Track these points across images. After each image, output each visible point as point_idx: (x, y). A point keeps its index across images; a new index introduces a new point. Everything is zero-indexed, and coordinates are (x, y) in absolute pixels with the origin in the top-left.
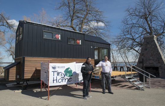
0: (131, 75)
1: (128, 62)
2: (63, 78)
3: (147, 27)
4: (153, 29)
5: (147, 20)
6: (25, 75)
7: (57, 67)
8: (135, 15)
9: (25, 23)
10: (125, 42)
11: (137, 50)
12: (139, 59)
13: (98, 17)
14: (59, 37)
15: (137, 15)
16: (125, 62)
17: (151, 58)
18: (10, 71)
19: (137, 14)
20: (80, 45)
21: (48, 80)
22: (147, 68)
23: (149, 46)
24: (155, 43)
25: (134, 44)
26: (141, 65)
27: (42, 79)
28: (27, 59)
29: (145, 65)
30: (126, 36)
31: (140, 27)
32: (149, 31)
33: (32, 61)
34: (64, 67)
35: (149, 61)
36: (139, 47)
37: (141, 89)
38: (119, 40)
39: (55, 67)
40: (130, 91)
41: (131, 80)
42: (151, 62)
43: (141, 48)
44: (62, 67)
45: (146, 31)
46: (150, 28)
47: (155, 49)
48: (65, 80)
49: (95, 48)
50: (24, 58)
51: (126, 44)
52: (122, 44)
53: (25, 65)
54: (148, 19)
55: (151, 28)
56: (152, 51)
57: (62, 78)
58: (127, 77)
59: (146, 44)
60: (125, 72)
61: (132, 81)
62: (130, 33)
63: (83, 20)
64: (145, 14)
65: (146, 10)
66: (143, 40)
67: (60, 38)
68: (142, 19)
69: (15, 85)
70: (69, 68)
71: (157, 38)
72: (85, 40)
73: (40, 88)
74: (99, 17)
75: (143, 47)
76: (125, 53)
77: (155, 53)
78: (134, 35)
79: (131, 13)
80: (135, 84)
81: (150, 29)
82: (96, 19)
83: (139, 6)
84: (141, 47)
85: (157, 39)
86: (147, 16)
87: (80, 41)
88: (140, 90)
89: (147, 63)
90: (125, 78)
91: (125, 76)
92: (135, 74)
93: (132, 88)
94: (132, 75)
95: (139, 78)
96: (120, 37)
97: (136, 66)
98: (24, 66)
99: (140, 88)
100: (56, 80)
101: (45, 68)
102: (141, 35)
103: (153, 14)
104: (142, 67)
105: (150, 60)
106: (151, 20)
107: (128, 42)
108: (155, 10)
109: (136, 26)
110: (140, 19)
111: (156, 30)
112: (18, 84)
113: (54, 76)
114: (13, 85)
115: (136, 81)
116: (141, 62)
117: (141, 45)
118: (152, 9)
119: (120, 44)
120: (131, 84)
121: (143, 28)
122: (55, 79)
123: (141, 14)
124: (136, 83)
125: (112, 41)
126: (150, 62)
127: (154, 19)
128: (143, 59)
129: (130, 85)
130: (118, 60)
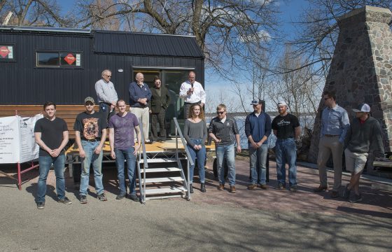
20: (78, 69)
67: (11, 56)
72: (95, 53)
87: (78, 56)
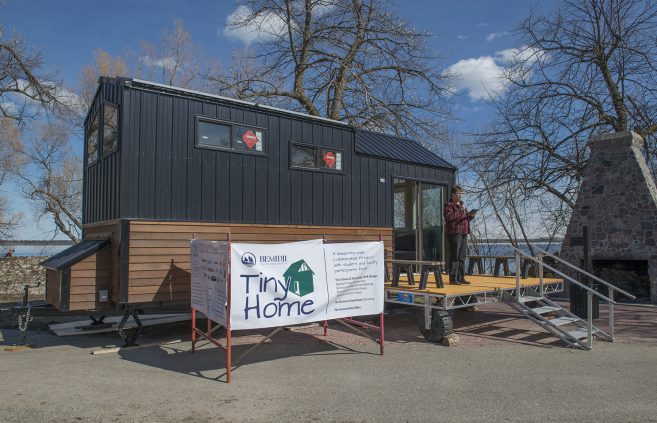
0: (538, 291)
1: (526, 240)
2: (282, 302)
3: (605, 97)
4: (628, 103)
5: (604, 70)
6: (132, 290)
7: (258, 259)
8: (555, 45)
9: (127, 88)
10: (512, 159)
11: (562, 191)
12: (569, 227)
13: (402, 55)
14: (256, 140)
15: (562, 47)
16: (511, 240)
17: (619, 223)
18: (74, 274)
19: (566, 42)
20: (338, 173)
21: (228, 308)
22: (601, 265)
23: (609, 176)
24: (637, 165)
25: (552, 165)
26: (579, 250)
27: (199, 305)
28: (137, 226)
29: (592, 252)
30: (519, 134)
31: (576, 95)
32: (613, 113)
33: (155, 236)
34: (284, 258)
35: (610, 238)
36: (572, 177)
37: (576, 344)
38: (491, 149)
39: (251, 260)
40: (534, 351)
41: (538, 311)
42: (618, 241)
43: (576, 184)
44: (276, 259)
45: (601, 112)
46: (617, 101)
47: (635, 189)
48: (290, 307)
49: (396, 181)
50: (126, 226)
51: (516, 169)
52: (501, 166)
53: (131, 252)
54: (610, 64)
55: (622, 100)
56: (622, 194)
57: (277, 302)
58: (522, 300)
59: (598, 169)
60: (513, 281)
61: (544, 315)
62: (533, 123)
63: (342, 70)
64: (598, 42)
65: (602, 29)
66: (588, 150)
68: (584, 66)
69: (85, 328)
70: (302, 262)
71: (645, 143)
72: (358, 153)
73: (190, 339)
74: (408, 57)
75: (586, 179)
76: (510, 202)
77: (634, 205)
78: (551, 127)
79: (540, 38)
80: (554, 326)
81: (615, 105)
82: (395, 65)
83: (572, 9)
84: (578, 179)
85: (646, 146)
86: (607, 51)
87: (339, 155)
88: (571, 347)
89: (601, 245)
90: (516, 301)
91: (514, 295)
92: (554, 285)
93: (541, 341)
94: (543, 292)
95: (568, 304)
96: (492, 138)
97: (557, 254)
98: (127, 256)
99: (573, 340)
100: (257, 307)
101: (209, 262)
102: (578, 129)
103: (632, 42)
104: (582, 261)
105: (614, 230)
106: (621, 69)
107: (525, 160)
108: (638, 27)
109: (559, 94)
110: (576, 65)
111: (641, 111)
112: (98, 324)
113: (247, 292)
114: (76, 328)
115: (557, 315)
116: (577, 239)
117: (580, 170)
118: (629, 22)
119: (491, 167)
120: (540, 325)
121: (590, 103)
122: (252, 303)
123: (580, 43)
124: (556, 322)
125: (460, 154)
126: (614, 240)
127: (635, 64)
128: (585, 229)
129: (535, 329)
130: (482, 231)
